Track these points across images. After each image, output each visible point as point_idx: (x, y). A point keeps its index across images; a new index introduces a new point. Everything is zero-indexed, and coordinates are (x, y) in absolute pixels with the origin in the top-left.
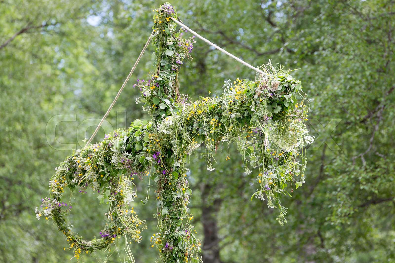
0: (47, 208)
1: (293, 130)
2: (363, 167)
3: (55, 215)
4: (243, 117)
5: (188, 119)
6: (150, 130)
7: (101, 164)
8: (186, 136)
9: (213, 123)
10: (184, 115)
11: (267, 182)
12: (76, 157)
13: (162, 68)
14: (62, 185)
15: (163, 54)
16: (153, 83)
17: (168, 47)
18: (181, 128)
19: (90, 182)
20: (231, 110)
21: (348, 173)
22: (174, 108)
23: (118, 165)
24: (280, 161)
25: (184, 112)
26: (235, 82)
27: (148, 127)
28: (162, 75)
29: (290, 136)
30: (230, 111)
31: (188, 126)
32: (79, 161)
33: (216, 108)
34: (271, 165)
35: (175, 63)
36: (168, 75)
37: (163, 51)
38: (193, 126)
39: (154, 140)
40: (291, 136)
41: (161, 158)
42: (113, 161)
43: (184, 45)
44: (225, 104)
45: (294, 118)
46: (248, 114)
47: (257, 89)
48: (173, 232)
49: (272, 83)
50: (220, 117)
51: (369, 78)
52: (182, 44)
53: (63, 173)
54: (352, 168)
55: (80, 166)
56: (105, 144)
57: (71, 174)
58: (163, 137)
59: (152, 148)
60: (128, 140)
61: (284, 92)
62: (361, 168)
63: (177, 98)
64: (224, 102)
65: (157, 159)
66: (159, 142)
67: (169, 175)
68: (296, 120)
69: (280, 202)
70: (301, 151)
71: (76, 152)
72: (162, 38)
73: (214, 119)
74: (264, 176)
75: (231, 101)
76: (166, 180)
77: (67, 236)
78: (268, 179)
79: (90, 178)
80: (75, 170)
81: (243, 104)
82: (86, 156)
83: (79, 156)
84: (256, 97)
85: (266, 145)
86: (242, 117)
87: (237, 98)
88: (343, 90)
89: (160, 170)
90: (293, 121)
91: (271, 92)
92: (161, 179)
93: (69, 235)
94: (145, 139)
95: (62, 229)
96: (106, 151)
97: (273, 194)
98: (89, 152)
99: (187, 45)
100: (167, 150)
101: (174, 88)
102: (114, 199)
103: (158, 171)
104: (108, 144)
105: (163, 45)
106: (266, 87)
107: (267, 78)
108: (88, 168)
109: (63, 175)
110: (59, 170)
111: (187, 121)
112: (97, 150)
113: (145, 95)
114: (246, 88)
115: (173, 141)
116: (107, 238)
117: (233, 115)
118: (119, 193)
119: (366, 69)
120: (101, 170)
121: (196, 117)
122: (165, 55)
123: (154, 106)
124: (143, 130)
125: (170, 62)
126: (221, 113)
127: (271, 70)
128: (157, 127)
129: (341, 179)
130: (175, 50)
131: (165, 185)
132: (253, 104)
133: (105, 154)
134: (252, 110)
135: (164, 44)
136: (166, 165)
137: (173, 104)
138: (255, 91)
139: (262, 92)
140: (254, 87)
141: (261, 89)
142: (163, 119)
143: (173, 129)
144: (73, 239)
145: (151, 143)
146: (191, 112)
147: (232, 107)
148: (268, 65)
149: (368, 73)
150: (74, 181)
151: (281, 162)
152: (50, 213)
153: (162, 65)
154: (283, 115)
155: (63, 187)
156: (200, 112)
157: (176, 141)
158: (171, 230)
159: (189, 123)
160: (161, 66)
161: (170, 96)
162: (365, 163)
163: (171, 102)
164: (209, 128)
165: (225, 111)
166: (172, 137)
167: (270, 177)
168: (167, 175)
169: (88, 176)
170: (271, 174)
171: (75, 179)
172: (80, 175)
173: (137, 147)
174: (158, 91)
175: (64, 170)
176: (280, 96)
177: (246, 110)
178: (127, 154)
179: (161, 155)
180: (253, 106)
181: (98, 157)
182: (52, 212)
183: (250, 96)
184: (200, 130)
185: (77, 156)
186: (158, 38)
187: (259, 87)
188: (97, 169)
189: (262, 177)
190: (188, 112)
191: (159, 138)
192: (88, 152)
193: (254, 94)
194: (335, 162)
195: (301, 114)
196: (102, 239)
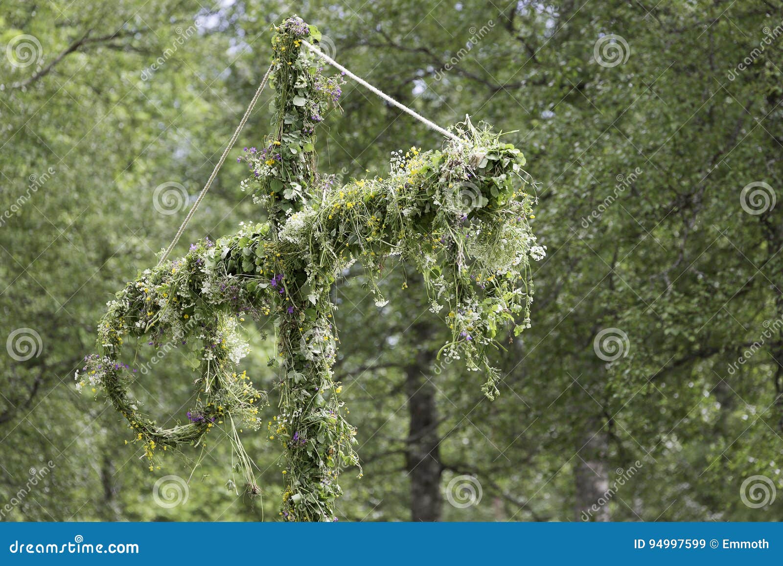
0: (93, 372)
1: (509, 236)
2: (667, 294)
3: (108, 385)
4: (423, 214)
5: (330, 217)
6: (267, 237)
7: (183, 295)
8: (327, 246)
9: (372, 223)
10: (323, 211)
11: (464, 327)
12: (143, 284)
13: (287, 128)
14: (119, 332)
15: (289, 104)
16: (271, 154)
17: (296, 92)
18: (317, 234)
19: (168, 325)
20: (402, 203)
21: (641, 305)
22: (308, 198)
23: (214, 296)
24: (488, 290)
25: (323, 204)
26: (408, 154)
27: (263, 230)
28: (286, 140)
29: (502, 247)
30: (399, 204)
31: (331, 229)
32: (148, 290)
33: (377, 199)
34: (470, 297)
35: (310, 119)
36: (296, 140)
37: (289, 98)
38: (338, 230)
39: (273, 255)
40: (505, 247)
41: (285, 285)
42: (204, 291)
43: (325, 87)
44: (392, 191)
45: (508, 215)
46: (431, 209)
47: (444, 168)
48: (307, 414)
49: (470, 155)
50: (384, 212)
51: (677, 134)
52: (321, 86)
53: (120, 310)
54: (649, 295)
55: (148, 298)
56: (191, 261)
57: (135, 313)
58: (288, 248)
59: (270, 268)
60: (229, 254)
61: (491, 171)
62: (663, 296)
63: (312, 180)
64: (390, 187)
65: (279, 288)
66: (281, 257)
67: (298, 316)
68: (513, 219)
69: (487, 362)
70: (522, 273)
71: (142, 274)
72: (287, 76)
73: (374, 217)
74: (459, 316)
75: (401, 186)
76: (295, 323)
77: (131, 421)
78: (466, 322)
79: (167, 320)
80: (141, 305)
81: (421, 191)
82: (158, 281)
83: (147, 281)
84: (442, 180)
85: (460, 265)
86: (420, 214)
87: (410, 181)
88: (631, 156)
89: (284, 307)
90: (508, 222)
91: (468, 171)
92: (286, 322)
93: (133, 419)
94: (257, 252)
95: (121, 408)
96: (193, 272)
97: (474, 349)
98: (165, 274)
99: (331, 87)
100: (295, 271)
101: (307, 162)
102: (211, 357)
103: (280, 308)
104: (196, 260)
105: (288, 88)
106: (459, 163)
107: (460, 147)
108: (163, 303)
109: (121, 315)
110: (113, 305)
111: (329, 220)
112: (178, 270)
113: (257, 175)
114: (426, 164)
115: (306, 256)
116: (198, 423)
117: (406, 212)
118: (220, 345)
119: (672, 118)
120: (185, 306)
121: (343, 214)
122: (292, 106)
123: (272, 194)
124: (254, 236)
125: (300, 117)
126: (385, 208)
127: (470, 133)
128: (278, 232)
129: (630, 315)
130: (308, 96)
131: (292, 332)
132: (437, 192)
133: (190, 278)
134: (436, 203)
135: (289, 86)
136: (295, 298)
137: (306, 191)
138: (440, 169)
139: (451, 172)
140: (440, 163)
141: (451, 166)
142: (287, 217)
143: (304, 235)
144: (140, 426)
145: (268, 259)
146: (335, 206)
147: (403, 197)
148: (465, 123)
149: (674, 126)
150: (138, 324)
151: (490, 292)
152: (100, 381)
153: (286, 122)
154: (489, 210)
155: (121, 336)
156: (350, 205)
157: (309, 256)
158: (303, 410)
159: (332, 224)
160: (285, 125)
161: (301, 177)
162: (671, 287)
163: (303, 188)
164: (365, 234)
165: (391, 204)
166: (304, 248)
167: (468, 319)
168: (296, 314)
169: (163, 316)
170: (471, 313)
171: (140, 322)
172: (149, 314)
173: (246, 266)
174: (279, 169)
175: (121, 305)
176: (483, 178)
177: (426, 202)
178: (230, 276)
179: (286, 281)
180: (437, 195)
181: (179, 283)
182: (103, 379)
183: (432, 178)
184: (350, 238)
185: (144, 281)
186: (279, 77)
187: (448, 161)
188: (177, 302)
189: (454, 319)
190: (330, 204)
191: (282, 251)
192: (163, 274)
193: (440, 175)
194: (619, 285)
195: (520, 209)
196: (191, 425)
